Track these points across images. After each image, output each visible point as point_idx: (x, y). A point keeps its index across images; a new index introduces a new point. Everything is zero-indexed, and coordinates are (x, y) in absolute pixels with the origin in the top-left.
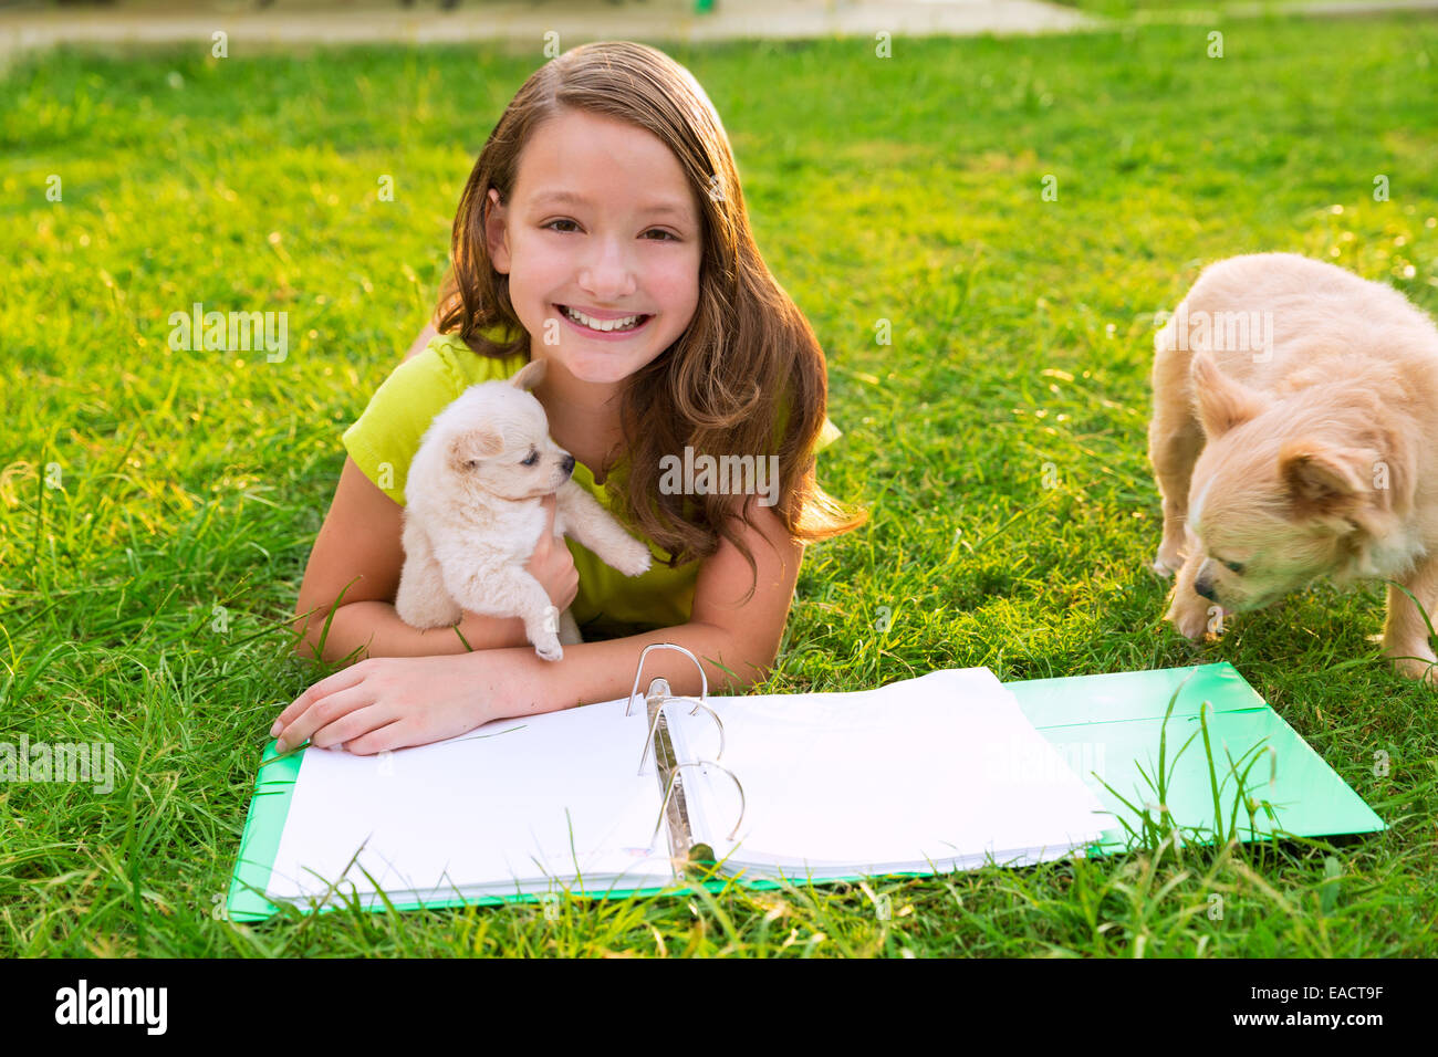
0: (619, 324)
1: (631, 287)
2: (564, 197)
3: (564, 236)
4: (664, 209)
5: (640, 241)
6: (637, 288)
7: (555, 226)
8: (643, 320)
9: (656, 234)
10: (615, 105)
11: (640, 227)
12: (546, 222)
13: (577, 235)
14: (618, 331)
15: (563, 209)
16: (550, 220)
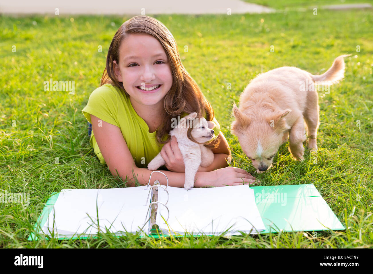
0: (153, 88)
1: (154, 77)
2: (132, 57)
3: (134, 68)
4: (159, 55)
5: (154, 65)
6: (156, 78)
7: (131, 66)
8: (159, 86)
9: (158, 62)
10: (140, 30)
11: (153, 61)
12: (129, 65)
13: (137, 67)
14: (153, 90)
15: (132, 61)
16: (130, 64)
